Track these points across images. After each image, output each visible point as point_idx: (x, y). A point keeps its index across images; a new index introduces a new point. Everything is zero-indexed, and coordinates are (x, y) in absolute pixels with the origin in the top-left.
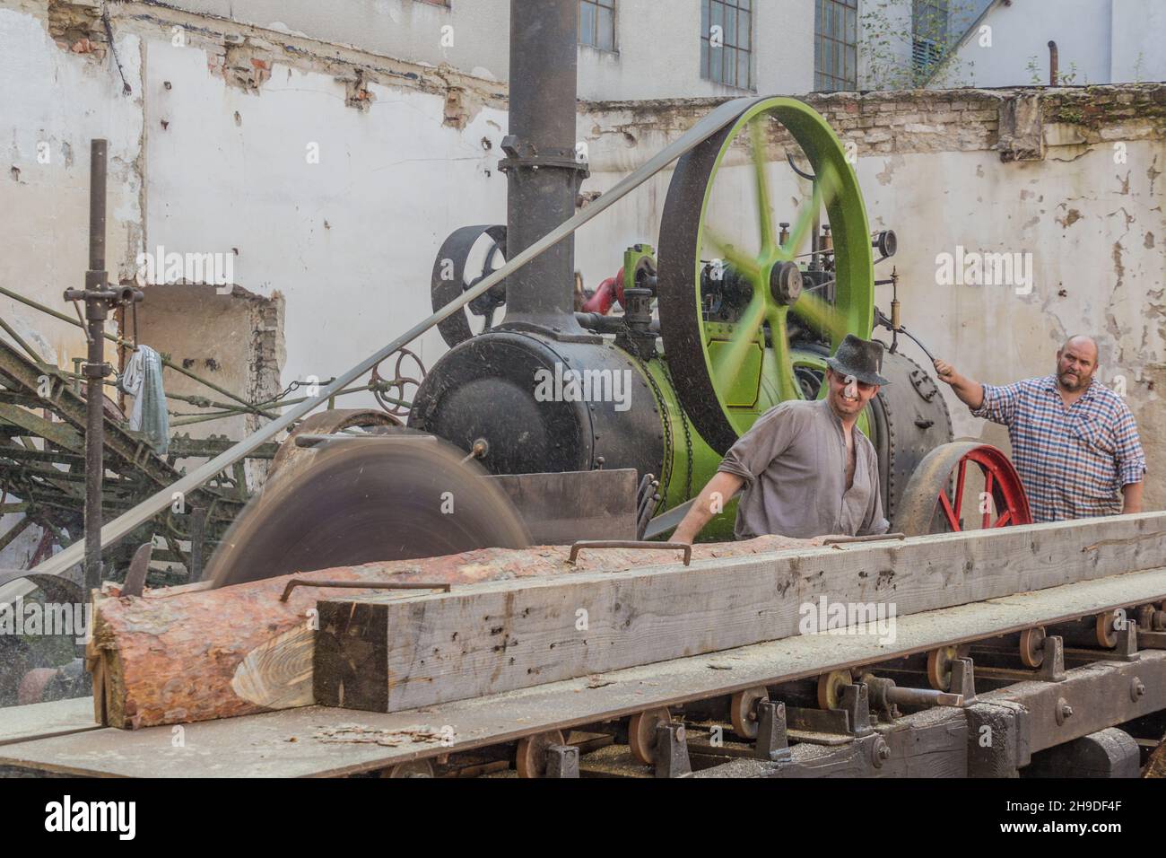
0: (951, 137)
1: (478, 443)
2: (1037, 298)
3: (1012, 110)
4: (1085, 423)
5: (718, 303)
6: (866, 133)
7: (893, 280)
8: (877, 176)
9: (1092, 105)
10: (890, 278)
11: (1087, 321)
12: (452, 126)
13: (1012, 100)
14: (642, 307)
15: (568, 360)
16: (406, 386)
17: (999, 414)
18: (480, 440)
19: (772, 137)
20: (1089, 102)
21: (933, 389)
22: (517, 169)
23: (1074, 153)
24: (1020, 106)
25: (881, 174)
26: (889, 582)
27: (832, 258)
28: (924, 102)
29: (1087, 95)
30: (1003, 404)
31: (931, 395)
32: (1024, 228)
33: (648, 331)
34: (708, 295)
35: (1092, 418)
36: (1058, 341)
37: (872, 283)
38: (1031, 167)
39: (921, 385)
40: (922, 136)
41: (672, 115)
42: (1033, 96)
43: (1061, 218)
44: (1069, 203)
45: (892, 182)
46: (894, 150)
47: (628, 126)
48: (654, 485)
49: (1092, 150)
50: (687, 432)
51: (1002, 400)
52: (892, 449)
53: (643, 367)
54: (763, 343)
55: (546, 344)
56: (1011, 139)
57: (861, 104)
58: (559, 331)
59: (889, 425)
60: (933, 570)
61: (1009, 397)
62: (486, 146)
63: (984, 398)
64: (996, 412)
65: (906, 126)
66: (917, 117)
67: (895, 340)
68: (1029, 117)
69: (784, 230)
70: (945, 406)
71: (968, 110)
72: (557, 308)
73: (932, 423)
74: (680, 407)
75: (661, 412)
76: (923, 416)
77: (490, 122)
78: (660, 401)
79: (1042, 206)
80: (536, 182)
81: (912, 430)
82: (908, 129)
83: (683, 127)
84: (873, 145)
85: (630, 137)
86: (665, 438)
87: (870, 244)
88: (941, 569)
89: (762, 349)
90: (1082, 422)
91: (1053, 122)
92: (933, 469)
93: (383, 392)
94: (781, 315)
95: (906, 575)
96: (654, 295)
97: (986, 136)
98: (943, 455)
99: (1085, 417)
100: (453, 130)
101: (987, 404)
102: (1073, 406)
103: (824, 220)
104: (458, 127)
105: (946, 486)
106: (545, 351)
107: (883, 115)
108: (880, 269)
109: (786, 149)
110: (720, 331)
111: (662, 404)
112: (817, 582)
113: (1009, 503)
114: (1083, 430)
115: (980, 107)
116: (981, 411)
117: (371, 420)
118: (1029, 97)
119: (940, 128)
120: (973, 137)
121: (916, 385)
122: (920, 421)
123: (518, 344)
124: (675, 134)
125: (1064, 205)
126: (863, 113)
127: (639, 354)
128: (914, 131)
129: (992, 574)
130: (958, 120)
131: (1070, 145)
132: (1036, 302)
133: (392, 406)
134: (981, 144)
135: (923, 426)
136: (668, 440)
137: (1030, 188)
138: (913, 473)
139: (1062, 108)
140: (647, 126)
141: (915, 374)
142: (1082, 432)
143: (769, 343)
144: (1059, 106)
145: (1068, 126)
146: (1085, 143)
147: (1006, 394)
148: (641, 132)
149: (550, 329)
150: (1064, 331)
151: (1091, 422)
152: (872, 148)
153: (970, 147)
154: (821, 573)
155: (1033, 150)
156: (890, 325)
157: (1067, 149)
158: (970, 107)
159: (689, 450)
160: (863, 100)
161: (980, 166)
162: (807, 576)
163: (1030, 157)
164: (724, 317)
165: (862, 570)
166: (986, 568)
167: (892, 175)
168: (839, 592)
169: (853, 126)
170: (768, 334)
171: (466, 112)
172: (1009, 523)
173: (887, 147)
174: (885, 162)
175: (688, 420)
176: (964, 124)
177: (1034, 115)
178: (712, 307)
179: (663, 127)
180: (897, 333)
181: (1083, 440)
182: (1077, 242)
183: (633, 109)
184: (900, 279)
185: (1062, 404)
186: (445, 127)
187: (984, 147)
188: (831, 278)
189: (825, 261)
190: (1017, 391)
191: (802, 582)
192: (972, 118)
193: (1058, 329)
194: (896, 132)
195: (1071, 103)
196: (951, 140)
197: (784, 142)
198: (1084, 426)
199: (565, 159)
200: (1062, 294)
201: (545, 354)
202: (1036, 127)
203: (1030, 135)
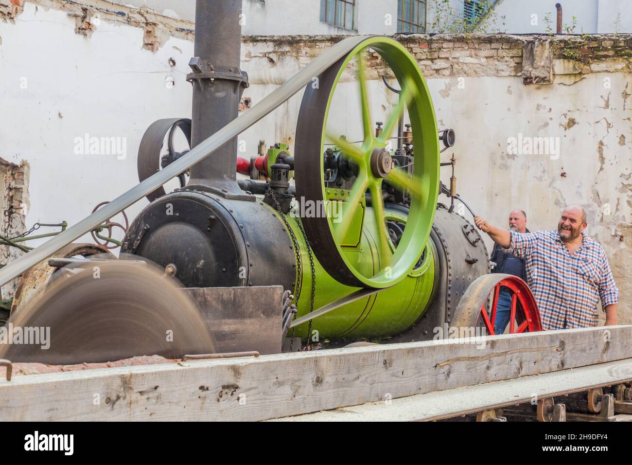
0: (490, 66)
1: (169, 267)
2: (546, 177)
3: (532, 49)
4: (587, 265)
5: (335, 175)
6: (433, 62)
7: (452, 163)
8: (440, 92)
9: (586, 47)
10: (450, 162)
11: (579, 194)
12: (149, 49)
13: (532, 43)
14: (283, 177)
15: (232, 212)
16: (113, 228)
17: (521, 252)
18: (170, 265)
19: (369, 63)
20: (583, 45)
21: (478, 238)
22: (199, 80)
23: (573, 79)
24: (537, 47)
25: (442, 90)
26: (232, 394)
27: (411, 147)
28: (473, 42)
29: (583, 41)
30: (524, 246)
31: (476, 242)
32: (538, 130)
33: (287, 193)
34: (328, 170)
35: (590, 261)
36: (560, 207)
37: (439, 165)
38: (543, 89)
39: (470, 234)
40: (471, 65)
41: (301, 47)
42: (546, 40)
43: (563, 123)
44: (569, 113)
45: (449, 96)
46: (452, 74)
47: (270, 53)
48: (290, 298)
49: (585, 78)
50: (312, 263)
51: (525, 243)
52: (449, 277)
53: (283, 217)
54: (364, 204)
55: (217, 201)
56: (531, 69)
57: (430, 42)
58: (226, 192)
59: (448, 261)
60: (280, 384)
61: (529, 241)
62: (171, 64)
63: (511, 241)
64: (519, 251)
65: (460, 58)
66: (468, 53)
67: (452, 203)
68: (543, 54)
69: (379, 127)
70: (485, 249)
71: (502, 49)
72: (225, 176)
73: (477, 260)
74: (308, 245)
75: (294, 248)
76: (470, 256)
77: (175, 48)
78: (294, 241)
79: (551, 115)
80: (212, 89)
81: (463, 265)
82: (461, 60)
83: (308, 55)
84: (437, 71)
85: (271, 61)
86: (297, 267)
87: (438, 138)
88: (290, 383)
89: (363, 208)
90: (584, 264)
91: (559, 58)
92: (477, 292)
93: (97, 232)
94: (378, 185)
95: (252, 389)
96: (292, 169)
97: (514, 67)
98: (483, 282)
99: (586, 261)
100: (149, 52)
101: (514, 245)
102: (577, 252)
103: (407, 120)
104: (152, 50)
105: (485, 303)
106: (216, 205)
107: (445, 50)
108: (444, 156)
109: (378, 72)
110: (336, 194)
111: (295, 243)
112: (151, 395)
113: (527, 313)
114: (585, 269)
115: (510, 47)
116: (510, 249)
117: (90, 251)
118: (544, 41)
119: (483, 60)
120: (505, 67)
121: (466, 235)
122: (469, 259)
123: (199, 200)
124: (304, 60)
125: (565, 115)
126: (431, 49)
127: (280, 209)
128: (465, 62)
129: (343, 387)
130: (495, 55)
131: (570, 74)
132: (546, 180)
133: (103, 242)
134: (511, 72)
135: (470, 262)
136: (299, 268)
137: (543, 102)
138: (463, 294)
139: (565, 49)
140: (283, 54)
141: (466, 227)
142: (585, 271)
143: (369, 204)
144: (563, 48)
145: (569, 61)
146: (580, 73)
147: (527, 239)
148: (279, 57)
149: (220, 190)
150: (564, 200)
151: (589, 264)
152: (436, 73)
153: (503, 74)
154: (156, 388)
155: (546, 77)
156: (449, 193)
157: (568, 77)
158: (504, 47)
159: (313, 275)
160: (431, 40)
161: (509, 87)
162: (140, 390)
163: (544, 82)
164: (339, 185)
165: (202, 384)
166: (337, 381)
167: (450, 92)
168: (177, 404)
169: (424, 57)
170: (369, 198)
171: (158, 40)
172: (527, 330)
173: (447, 72)
174: (445, 83)
175: (313, 255)
176: (499, 58)
177: (547, 53)
178: (330, 178)
179: (294, 54)
180: (454, 199)
181: (586, 276)
182: (574, 140)
183: (274, 41)
184: (457, 163)
185: (568, 251)
186: (144, 50)
187: (513, 74)
188: (410, 161)
189: (406, 148)
190: (535, 238)
191: (134, 396)
192: (504, 54)
193: (560, 198)
194: (453, 62)
195: (572, 46)
196: (490, 69)
197: (377, 67)
198: (586, 267)
199: (232, 74)
200: (563, 175)
201: (217, 207)
202: (548, 62)
203: (544, 67)
